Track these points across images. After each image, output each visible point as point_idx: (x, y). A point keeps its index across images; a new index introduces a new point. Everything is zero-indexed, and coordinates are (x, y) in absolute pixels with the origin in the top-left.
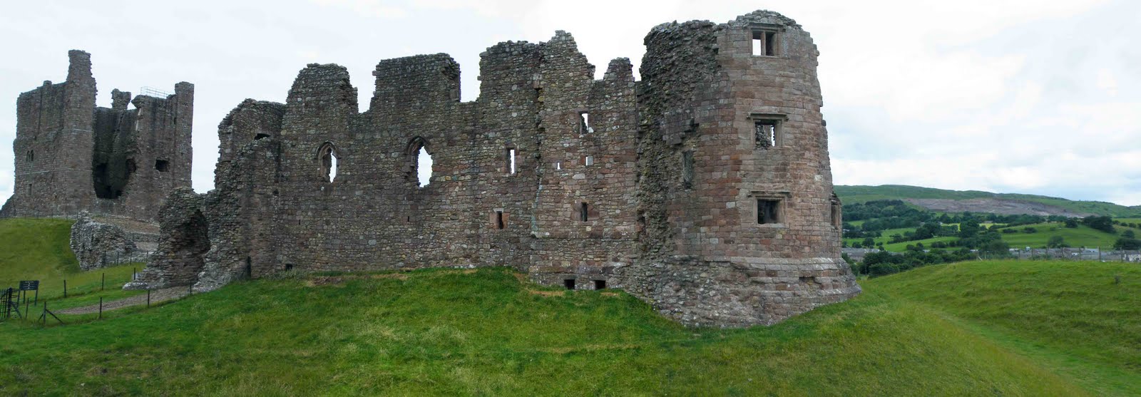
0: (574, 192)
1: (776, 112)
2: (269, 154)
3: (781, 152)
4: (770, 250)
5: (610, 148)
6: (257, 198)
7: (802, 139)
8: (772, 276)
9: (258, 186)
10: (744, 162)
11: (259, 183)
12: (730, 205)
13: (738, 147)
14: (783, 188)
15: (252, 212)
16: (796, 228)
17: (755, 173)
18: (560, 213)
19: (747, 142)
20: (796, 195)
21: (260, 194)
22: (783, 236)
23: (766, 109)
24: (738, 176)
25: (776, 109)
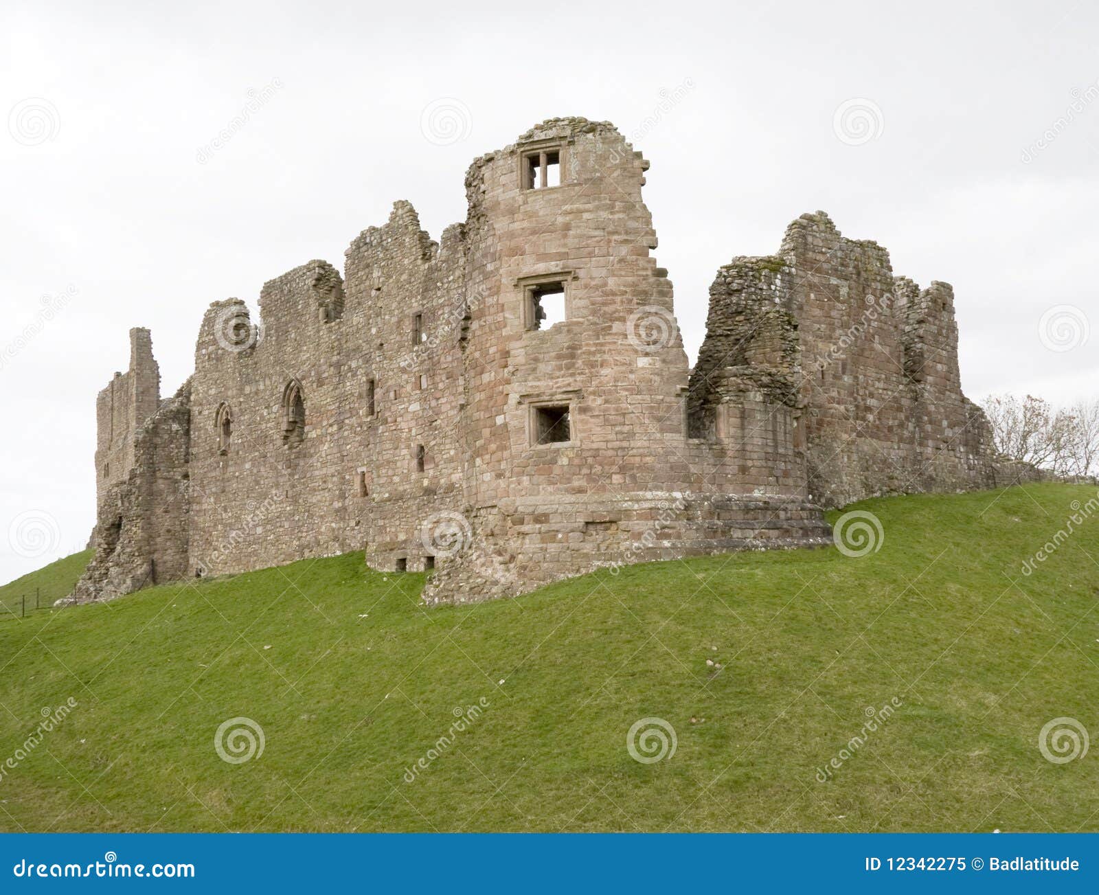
0: (410, 430)
1: (558, 270)
2: (175, 427)
3: (566, 329)
4: (551, 483)
5: (442, 359)
6: (161, 485)
7: (604, 304)
8: (541, 522)
9: (162, 469)
10: (512, 352)
11: (163, 465)
12: (500, 420)
13: (505, 332)
14: (569, 385)
15: (156, 502)
16: (595, 446)
17: (528, 366)
18: (399, 464)
19: (516, 322)
20: (594, 393)
21: (166, 479)
22: (570, 459)
23: (541, 268)
24: (506, 375)
25: (557, 266)
